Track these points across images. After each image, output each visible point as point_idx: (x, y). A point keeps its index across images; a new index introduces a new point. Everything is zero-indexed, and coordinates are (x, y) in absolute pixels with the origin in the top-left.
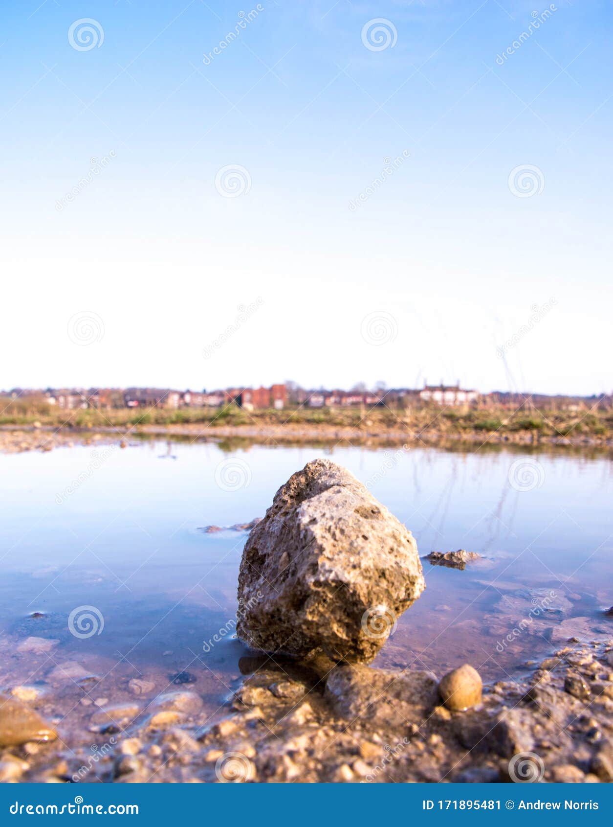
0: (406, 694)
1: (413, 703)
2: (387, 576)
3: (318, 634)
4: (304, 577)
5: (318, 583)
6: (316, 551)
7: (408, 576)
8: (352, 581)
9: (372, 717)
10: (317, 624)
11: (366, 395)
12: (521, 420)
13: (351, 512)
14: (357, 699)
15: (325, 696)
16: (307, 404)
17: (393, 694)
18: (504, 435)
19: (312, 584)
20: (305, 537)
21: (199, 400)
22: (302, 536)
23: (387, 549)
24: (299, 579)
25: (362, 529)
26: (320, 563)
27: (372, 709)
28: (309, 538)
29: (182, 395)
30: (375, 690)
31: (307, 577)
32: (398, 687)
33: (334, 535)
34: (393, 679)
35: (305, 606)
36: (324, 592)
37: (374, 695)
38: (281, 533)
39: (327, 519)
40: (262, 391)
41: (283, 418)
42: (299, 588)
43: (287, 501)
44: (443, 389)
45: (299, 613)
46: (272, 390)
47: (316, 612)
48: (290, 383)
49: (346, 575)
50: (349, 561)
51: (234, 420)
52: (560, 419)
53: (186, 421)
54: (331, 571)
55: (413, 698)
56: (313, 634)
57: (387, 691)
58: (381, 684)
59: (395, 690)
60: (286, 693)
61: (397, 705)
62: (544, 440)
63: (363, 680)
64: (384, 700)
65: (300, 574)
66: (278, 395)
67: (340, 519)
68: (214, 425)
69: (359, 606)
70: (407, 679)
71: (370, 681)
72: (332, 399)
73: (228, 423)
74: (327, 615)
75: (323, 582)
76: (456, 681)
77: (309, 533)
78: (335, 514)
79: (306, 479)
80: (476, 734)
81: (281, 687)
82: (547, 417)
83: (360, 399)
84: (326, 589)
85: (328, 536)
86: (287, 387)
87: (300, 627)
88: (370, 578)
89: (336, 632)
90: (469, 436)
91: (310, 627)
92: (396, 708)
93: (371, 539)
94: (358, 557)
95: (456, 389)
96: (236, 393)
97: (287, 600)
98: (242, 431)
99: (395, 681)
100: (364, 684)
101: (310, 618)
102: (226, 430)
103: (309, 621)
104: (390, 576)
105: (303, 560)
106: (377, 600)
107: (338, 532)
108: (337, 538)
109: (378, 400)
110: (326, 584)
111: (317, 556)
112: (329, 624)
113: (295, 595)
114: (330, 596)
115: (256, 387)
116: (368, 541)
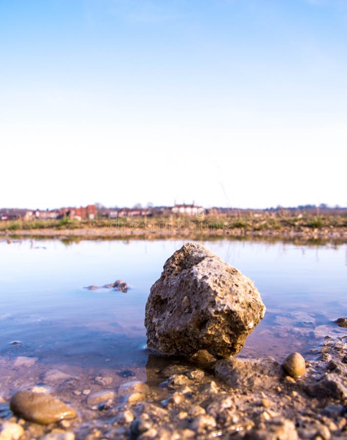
0: (266, 371)
1: (271, 376)
2: (252, 306)
3: (213, 341)
4: (207, 309)
5: (217, 312)
6: (212, 294)
7: (260, 306)
8: (237, 310)
9: (253, 385)
10: (213, 336)
11: (141, 210)
12: (235, 222)
13: (224, 271)
14: (240, 376)
15: (217, 376)
16: (107, 216)
17: (259, 372)
18: (226, 231)
19: (213, 313)
20: (202, 287)
21: (44, 215)
22: (199, 286)
23: (248, 291)
24: (202, 311)
25: (234, 281)
26: (216, 300)
27: (250, 381)
28: (205, 287)
29: (34, 212)
30: (248, 371)
31: (209, 309)
32: (260, 368)
33: (219, 285)
34: (255, 364)
35: (207, 326)
36: (219, 317)
37: (249, 373)
38: (180, 285)
39: (213, 276)
40: (82, 209)
41: (100, 224)
42: (202, 316)
43: (175, 267)
44: (185, 206)
45: (202, 330)
46: (87, 208)
47: (214, 329)
48: (98, 204)
49: (234, 307)
50: (233, 299)
51: (71, 226)
52: (255, 221)
53: (42, 227)
54: (224, 305)
55: (271, 373)
56: (210, 342)
57: (255, 371)
58: (251, 367)
59: (260, 370)
60: (196, 377)
61: (263, 377)
62: (248, 233)
63: (240, 366)
64: (255, 375)
65: (203, 308)
66: (91, 211)
67: (221, 276)
68: (59, 229)
69: (240, 324)
70: (263, 363)
71: (244, 366)
72: (123, 213)
73: (67, 228)
74: (220, 330)
75: (220, 311)
76: (296, 361)
77: (204, 284)
78: (217, 273)
79: (184, 254)
80: (317, 389)
81: (193, 374)
82: (248, 220)
83: (138, 213)
84: (221, 316)
85: (216, 285)
86: (96, 206)
87: (202, 338)
88: (244, 308)
89: (224, 339)
90: (206, 232)
91: (209, 338)
92: (264, 379)
93: (240, 286)
94: (236, 296)
95: (192, 206)
96: (67, 210)
97: (195, 323)
98: (76, 232)
99: (257, 365)
100: (241, 368)
101: (209, 332)
102: (67, 232)
103: (209, 334)
104: (253, 306)
105: (202, 300)
106: (249, 320)
107: (221, 283)
108: (222, 286)
109: (148, 213)
110: (222, 312)
111: (214, 297)
112: (221, 335)
113: (199, 320)
114: (223, 319)
115: (78, 207)
116: (239, 287)
